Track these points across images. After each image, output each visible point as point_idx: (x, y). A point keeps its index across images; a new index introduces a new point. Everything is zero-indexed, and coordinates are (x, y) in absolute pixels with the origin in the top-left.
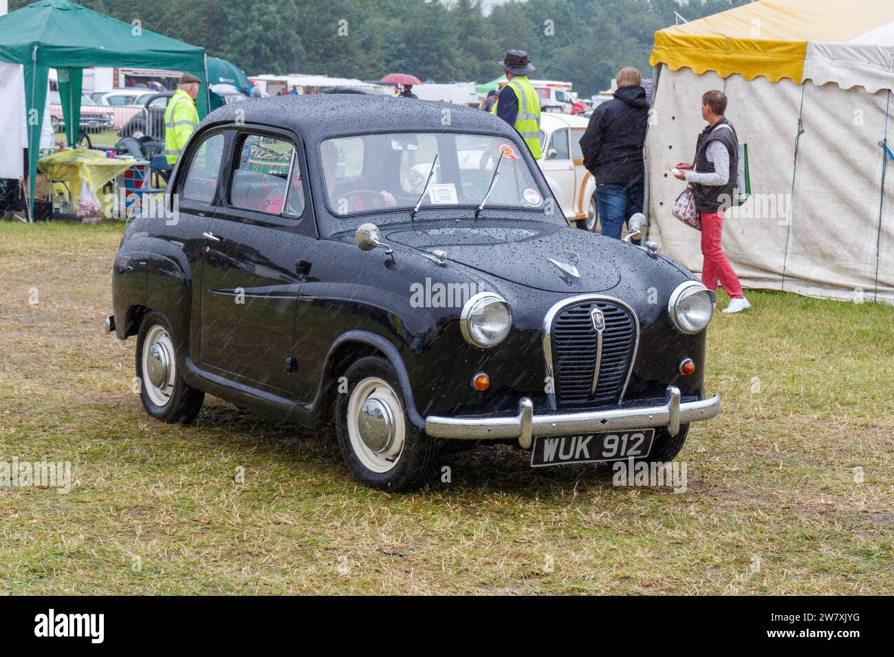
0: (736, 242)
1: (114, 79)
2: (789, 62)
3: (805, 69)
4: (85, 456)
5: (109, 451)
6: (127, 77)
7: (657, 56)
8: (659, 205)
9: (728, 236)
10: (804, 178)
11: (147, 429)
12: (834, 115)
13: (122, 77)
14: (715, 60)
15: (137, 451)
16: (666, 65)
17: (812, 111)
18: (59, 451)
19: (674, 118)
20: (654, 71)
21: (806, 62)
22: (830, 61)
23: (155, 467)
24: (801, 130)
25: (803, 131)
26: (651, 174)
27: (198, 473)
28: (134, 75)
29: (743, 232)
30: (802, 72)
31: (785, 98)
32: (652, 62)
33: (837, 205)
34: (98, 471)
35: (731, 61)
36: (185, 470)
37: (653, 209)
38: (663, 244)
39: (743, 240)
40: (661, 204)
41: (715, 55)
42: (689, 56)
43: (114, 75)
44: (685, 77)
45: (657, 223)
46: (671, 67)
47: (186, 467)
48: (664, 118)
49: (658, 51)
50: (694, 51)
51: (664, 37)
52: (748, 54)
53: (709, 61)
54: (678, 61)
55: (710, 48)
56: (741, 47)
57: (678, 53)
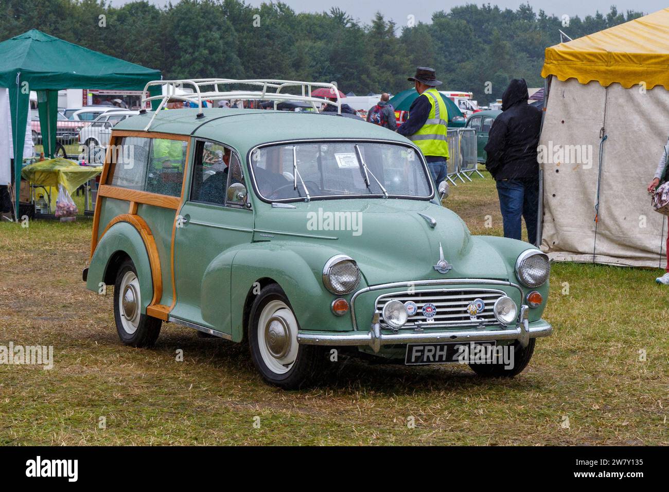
0: (619, 226)
1: (83, 98)
4: (68, 422)
5: (89, 417)
6: (94, 96)
7: (548, 69)
8: (551, 196)
9: (612, 222)
11: (121, 398)
13: (90, 96)
14: (598, 71)
15: (113, 417)
16: (556, 76)
18: (47, 418)
19: (563, 122)
20: (546, 82)
23: (129, 430)
26: (545, 170)
27: (165, 435)
28: (100, 94)
29: (625, 218)
31: (659, 103)
32: (544, 75)
34: (81, 435)
35: (612, 72)
36: (154, 432)
37: (547, 200)
38: (556, 230)
39: (625, 225)
40: (554, 195)
41: (597, 68)
42: (575, 69)
43: (84, 94)
44: (573, 88)
45: (551, 212)
46: (560, 78)
47: (155, 430)
48: (555, 122)
49: (548, 65)
50: (579, 64)
51: (553, 53)
52: (626, 66)
53: (592, 73)
54: (566, 73)
55: (593, 62)
56: (620, 60)
57: (565, 66)
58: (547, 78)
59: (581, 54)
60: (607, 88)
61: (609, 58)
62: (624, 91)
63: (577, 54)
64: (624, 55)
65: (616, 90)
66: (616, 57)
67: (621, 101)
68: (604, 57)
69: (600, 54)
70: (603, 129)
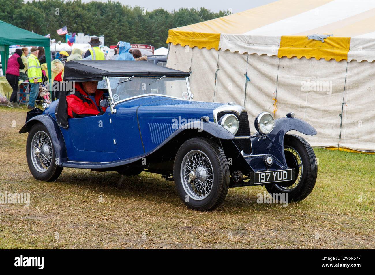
2: (214, 42)
3: (219, 44)
7: (169, 40)
10: (219, 88)
12: (229, 63)
14: (189, 41)
16: (172, 43)
17: (222, 62)
19: (175, 64)
21: (220, 42)
22: (228, 41)
24: (218, 69)
25: (219, 70)
30: (218, 46)
31: (213, 56)
33: (231, 99)
35: (194, 42)
41: (189, 39)
42: (180, 40)
44: (179, 48)
46: (174, 44)
49: (170, 38)
50: (182, 37)
51: (172, 32)
52: (201, 39)
53: (187, 42)
54: (176, 42)
55: (187, 36)
56: (198, 36)
57: (176, 38)
58: (169, 43)
59: (182, 32)
60: (193, 48)
61: (194, 35)
62: (199, 50)
63: (182, 33)
64: (200, 34)
65: (196, 49)
66: (196, 34)
67: (198, 55)
68: (192, 34)
69: (190, 33)
70: (190, 68)
